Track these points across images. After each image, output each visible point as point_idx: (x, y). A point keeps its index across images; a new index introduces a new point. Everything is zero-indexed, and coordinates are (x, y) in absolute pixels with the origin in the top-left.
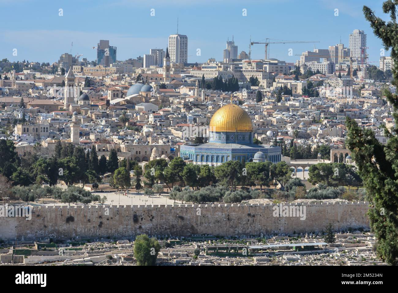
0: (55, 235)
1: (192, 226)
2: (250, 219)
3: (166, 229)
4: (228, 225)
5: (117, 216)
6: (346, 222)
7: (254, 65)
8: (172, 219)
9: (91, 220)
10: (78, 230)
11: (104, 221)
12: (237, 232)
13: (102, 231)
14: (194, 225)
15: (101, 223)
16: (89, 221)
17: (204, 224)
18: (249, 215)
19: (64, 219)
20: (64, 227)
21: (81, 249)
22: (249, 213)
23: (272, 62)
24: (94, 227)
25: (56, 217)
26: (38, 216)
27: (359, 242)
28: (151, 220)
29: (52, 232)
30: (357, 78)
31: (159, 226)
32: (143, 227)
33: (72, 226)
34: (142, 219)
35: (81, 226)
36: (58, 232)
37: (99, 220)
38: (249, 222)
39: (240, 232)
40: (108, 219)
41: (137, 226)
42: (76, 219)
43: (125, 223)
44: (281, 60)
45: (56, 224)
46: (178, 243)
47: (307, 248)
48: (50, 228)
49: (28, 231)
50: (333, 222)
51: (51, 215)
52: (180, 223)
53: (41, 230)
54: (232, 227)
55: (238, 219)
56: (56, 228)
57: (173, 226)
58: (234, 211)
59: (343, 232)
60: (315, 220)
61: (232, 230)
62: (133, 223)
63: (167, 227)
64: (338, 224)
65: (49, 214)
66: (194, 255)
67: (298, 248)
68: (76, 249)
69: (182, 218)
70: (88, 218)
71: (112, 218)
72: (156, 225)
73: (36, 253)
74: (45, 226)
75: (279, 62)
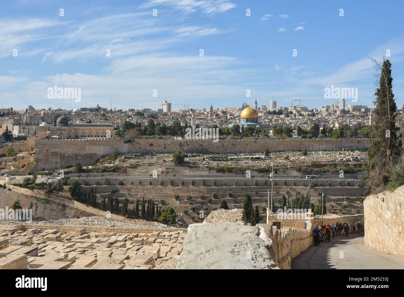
0: (145, 151)
1: (207, 149)
2: (233, 146)
3: (194, 150)
4: (223, 148)
5: (172, 144)
6: (278, 148)
7: (293, 107)
8: (197, 145)
9: (161, 145)
10: (155, 150)
11: (167, 146)
12: (227, 152)
13: (166, 150)
14: (207, 148)
15: (165, 147)
16: (160, 146)
17: (212, 148)
18: (232, 144)
19: (149, 145)
20: (149, 148)
21: (154, 157)
22: (232, 143)
23: (301, 107)
24: (162, 149)
25: (145, 144)
26: (137, 143)
27: (282, 156)
28: (188, 146)
29: (144, 150)
30: (336, 113)
31: (191, 149)
32: (184, 149)
33: (152, 148)
34: (183, 145)
35: (156, 148)
36: (146, 150)
37: (164, 146)
38: (232, 148)
39: (228, 152)
40: (168, 145)
41: (181, 148)
42: (154, 145)
43: (176, 147)
44: (305, 106)
45: (145, 147)
46: (198, 155)
47: (256, 158)
48: (143, 149)
49: (133, 150)
50: (272, 148)
51: (143, 143)
52: (201, 147)
53: (139, 149)
54: (225, 149)
55: (227, 146)
56: (145, 148)
57: (198, 149)
58: (226, 143)
59: (276, 152)
60: (263, 147)
61: (224, 151)
62: (179, 147)
63: (195, 149)
64: (274, 149)
65: (142, 142)
66: (202, 160)
67: (252, 158)
68: (152, 157)
69: (202, 145)
70: (159, 144)
71: (170, 145)
72: (190, 148)
73: (134, 158)
74: (141, 148)
75: (304, 107)
